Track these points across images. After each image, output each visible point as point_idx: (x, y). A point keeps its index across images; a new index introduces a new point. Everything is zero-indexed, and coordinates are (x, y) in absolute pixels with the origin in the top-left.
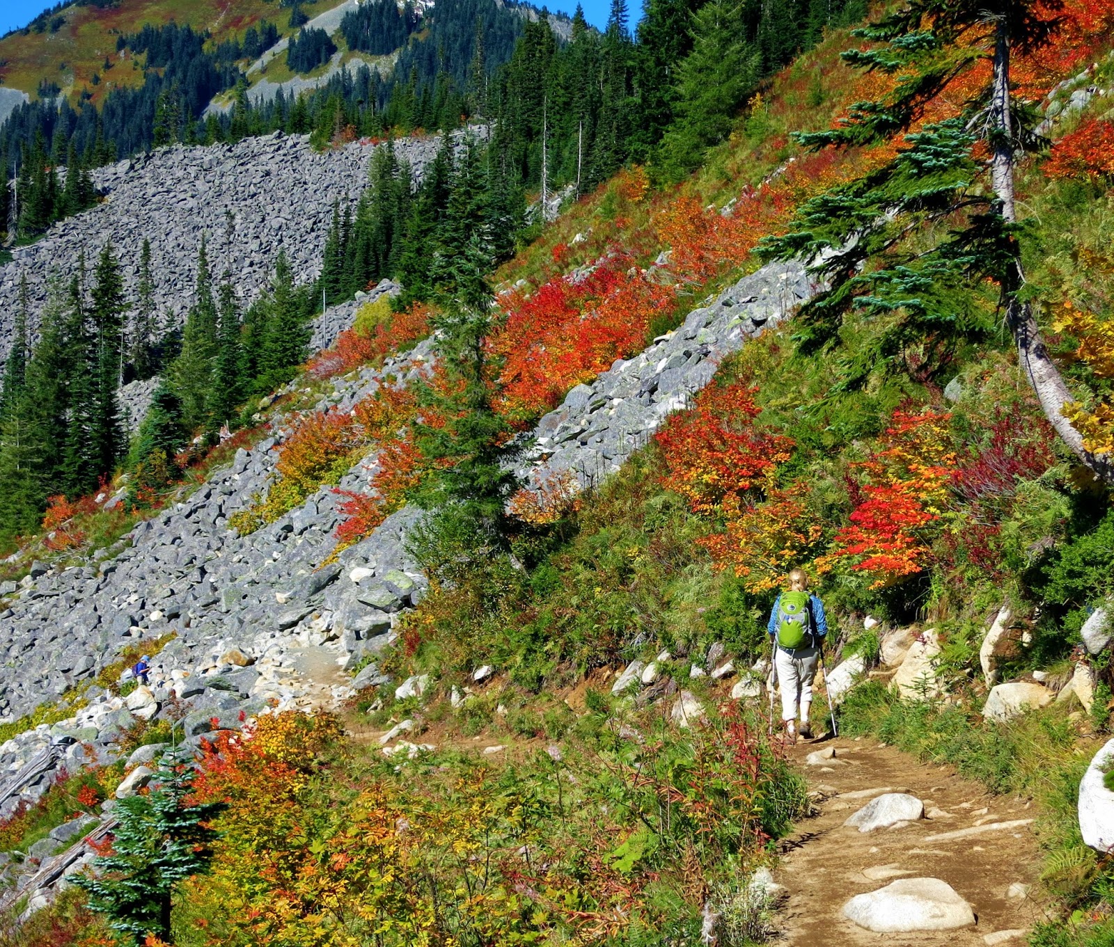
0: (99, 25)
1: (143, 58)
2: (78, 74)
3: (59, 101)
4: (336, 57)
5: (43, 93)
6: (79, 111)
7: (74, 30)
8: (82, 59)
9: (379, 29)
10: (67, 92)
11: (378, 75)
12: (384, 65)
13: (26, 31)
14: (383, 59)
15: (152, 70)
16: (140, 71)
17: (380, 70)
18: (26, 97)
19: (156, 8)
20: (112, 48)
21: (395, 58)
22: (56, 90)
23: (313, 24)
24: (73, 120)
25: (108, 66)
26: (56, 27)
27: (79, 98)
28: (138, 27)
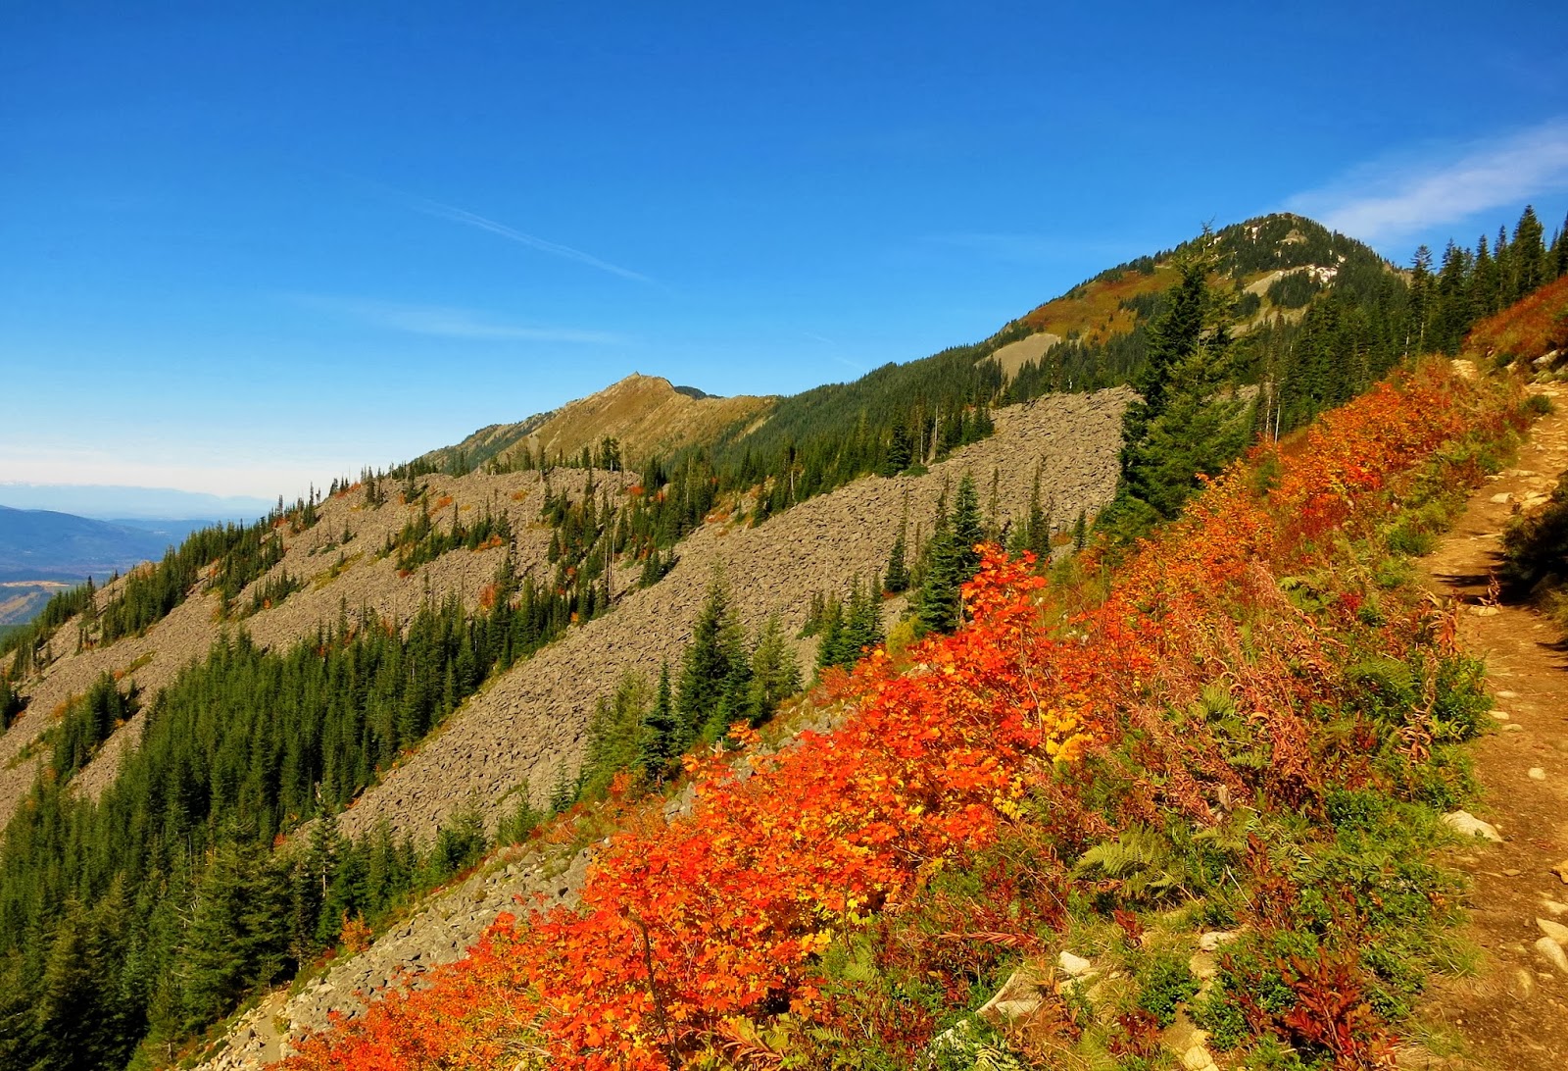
0: (1109, 294)
1: (1134, 314)
2: (1093, 326)
3: (1078, 342)
4: (1263, 311)
5: (1069, 337)
6: (1090, 348)
7: (1092, 297)
8: (1096, 315)
9: (1292, 292)
10: (1084, 336)
11: (1290, 322)
12: (1294, 316)
13: (1062, 299)
14: (1296, 311)
15: (1139, 321)
16: (1132, 323)
17: (1292, 318)
18: (1059, 340)
19: (1146, 282)
20: (1116, 308)
21: (1304, 310)
22: (1077, 335)
23: (1249, 290)
24: (1085, 352)
25: (1111, 319)
26: (1081, 296)
27: (1091, 340)
28: (1134, 294)
